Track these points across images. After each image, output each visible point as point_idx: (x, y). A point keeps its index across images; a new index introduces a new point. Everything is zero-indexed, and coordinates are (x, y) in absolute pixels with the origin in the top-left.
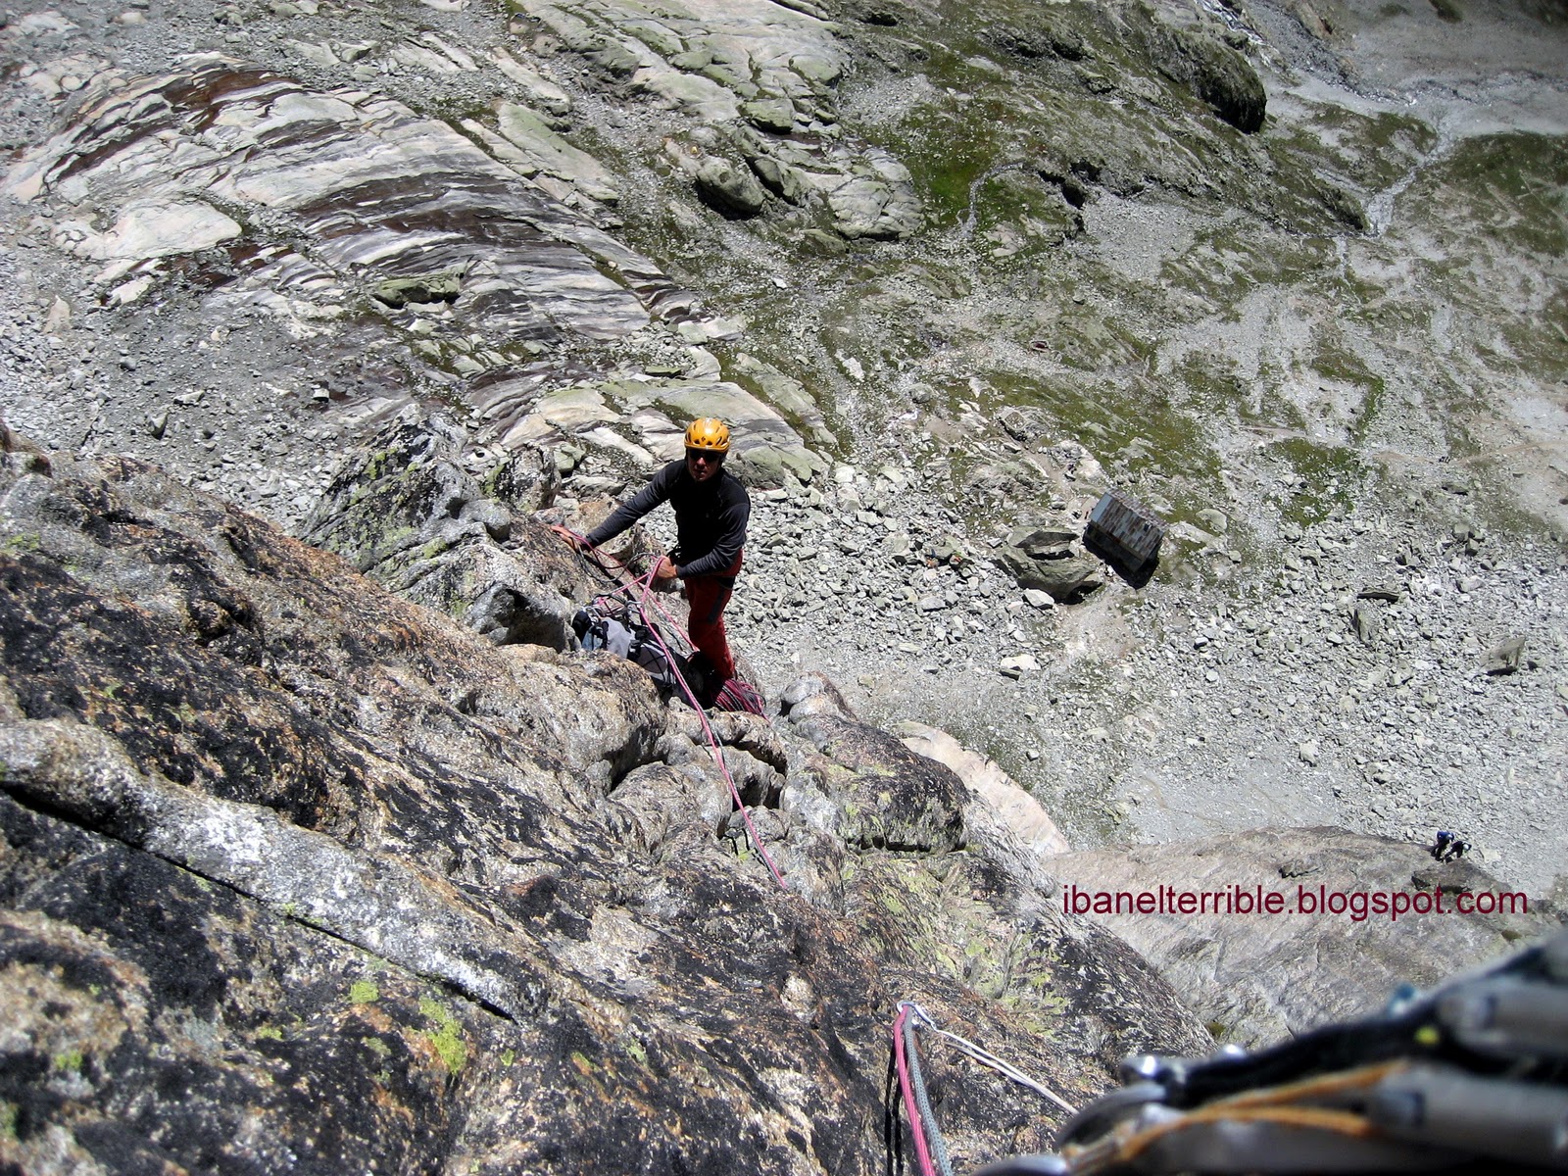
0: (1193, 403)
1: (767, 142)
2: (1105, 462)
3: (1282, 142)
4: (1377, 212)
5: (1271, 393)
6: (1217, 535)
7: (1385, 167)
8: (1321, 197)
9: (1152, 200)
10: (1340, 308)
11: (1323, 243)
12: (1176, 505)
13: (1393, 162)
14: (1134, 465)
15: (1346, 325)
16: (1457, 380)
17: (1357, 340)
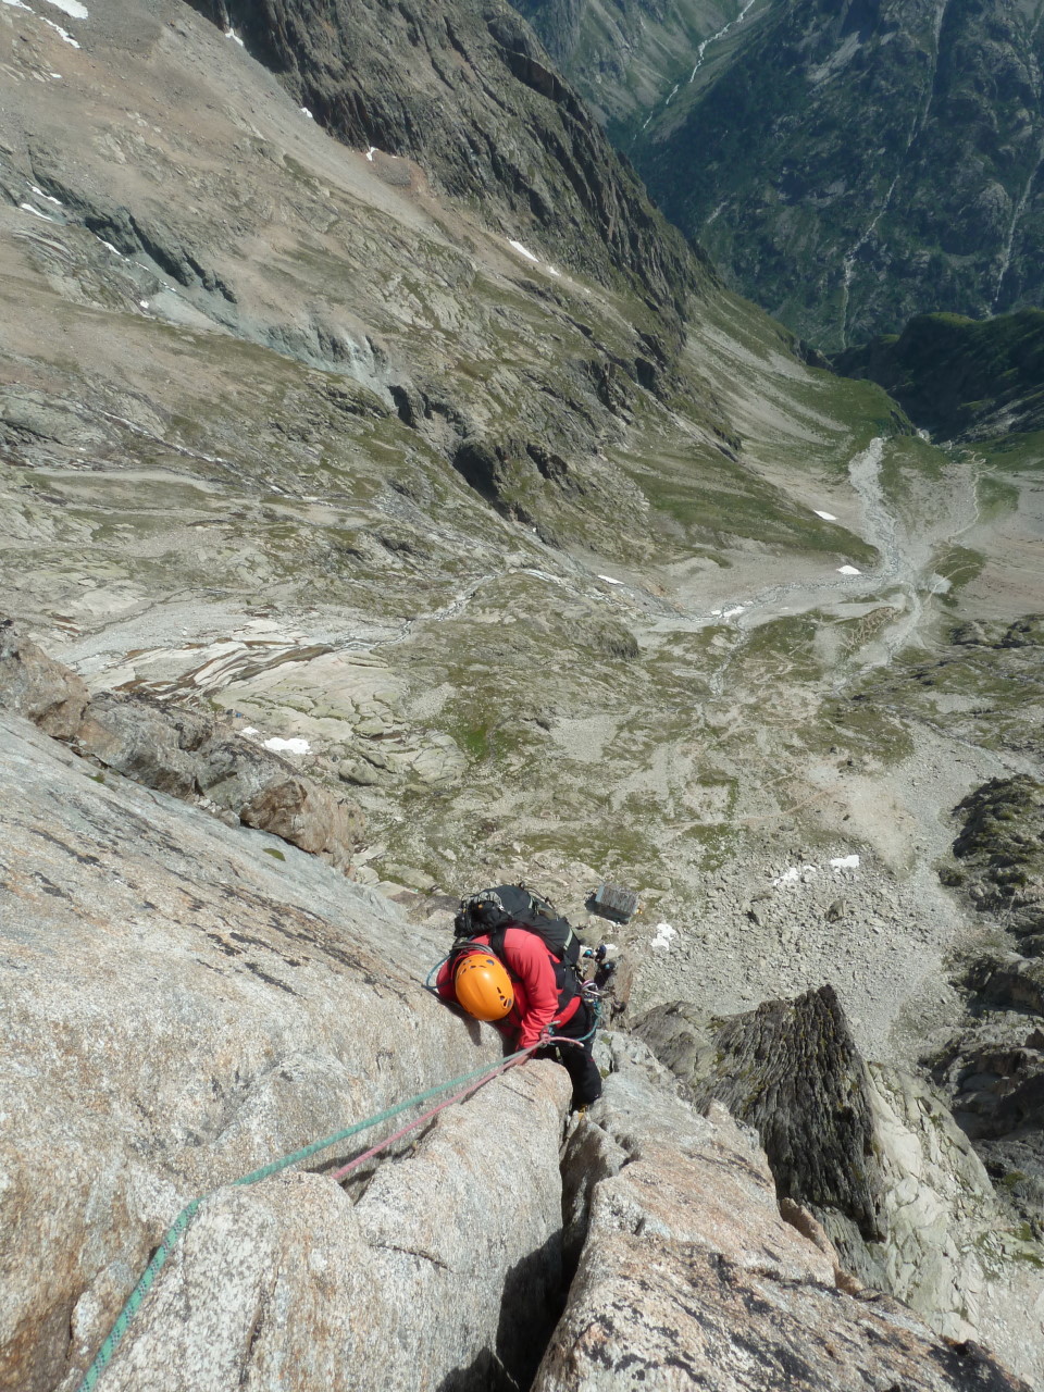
0: (637, 821)
1: (371, 744)
2: (597, 868)
3: (653, 661)
4: (716, 684)
5: (678, 804)
6: (667, 890)
7: (713, 657)
8: (680, 686)
9: (588, 715)
10: (706, 745)
11: (688, 710)
12: (641, 880)
13: (717, 653)
14: (613, 865)
15: (712, 754)
16: (777, 767)
17: (720, 762)
